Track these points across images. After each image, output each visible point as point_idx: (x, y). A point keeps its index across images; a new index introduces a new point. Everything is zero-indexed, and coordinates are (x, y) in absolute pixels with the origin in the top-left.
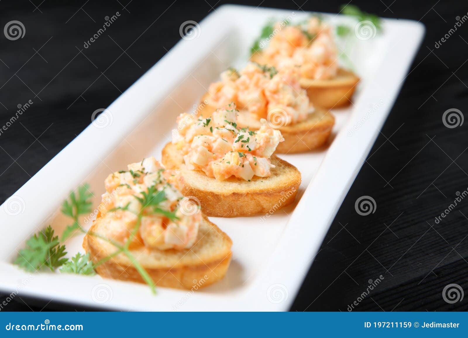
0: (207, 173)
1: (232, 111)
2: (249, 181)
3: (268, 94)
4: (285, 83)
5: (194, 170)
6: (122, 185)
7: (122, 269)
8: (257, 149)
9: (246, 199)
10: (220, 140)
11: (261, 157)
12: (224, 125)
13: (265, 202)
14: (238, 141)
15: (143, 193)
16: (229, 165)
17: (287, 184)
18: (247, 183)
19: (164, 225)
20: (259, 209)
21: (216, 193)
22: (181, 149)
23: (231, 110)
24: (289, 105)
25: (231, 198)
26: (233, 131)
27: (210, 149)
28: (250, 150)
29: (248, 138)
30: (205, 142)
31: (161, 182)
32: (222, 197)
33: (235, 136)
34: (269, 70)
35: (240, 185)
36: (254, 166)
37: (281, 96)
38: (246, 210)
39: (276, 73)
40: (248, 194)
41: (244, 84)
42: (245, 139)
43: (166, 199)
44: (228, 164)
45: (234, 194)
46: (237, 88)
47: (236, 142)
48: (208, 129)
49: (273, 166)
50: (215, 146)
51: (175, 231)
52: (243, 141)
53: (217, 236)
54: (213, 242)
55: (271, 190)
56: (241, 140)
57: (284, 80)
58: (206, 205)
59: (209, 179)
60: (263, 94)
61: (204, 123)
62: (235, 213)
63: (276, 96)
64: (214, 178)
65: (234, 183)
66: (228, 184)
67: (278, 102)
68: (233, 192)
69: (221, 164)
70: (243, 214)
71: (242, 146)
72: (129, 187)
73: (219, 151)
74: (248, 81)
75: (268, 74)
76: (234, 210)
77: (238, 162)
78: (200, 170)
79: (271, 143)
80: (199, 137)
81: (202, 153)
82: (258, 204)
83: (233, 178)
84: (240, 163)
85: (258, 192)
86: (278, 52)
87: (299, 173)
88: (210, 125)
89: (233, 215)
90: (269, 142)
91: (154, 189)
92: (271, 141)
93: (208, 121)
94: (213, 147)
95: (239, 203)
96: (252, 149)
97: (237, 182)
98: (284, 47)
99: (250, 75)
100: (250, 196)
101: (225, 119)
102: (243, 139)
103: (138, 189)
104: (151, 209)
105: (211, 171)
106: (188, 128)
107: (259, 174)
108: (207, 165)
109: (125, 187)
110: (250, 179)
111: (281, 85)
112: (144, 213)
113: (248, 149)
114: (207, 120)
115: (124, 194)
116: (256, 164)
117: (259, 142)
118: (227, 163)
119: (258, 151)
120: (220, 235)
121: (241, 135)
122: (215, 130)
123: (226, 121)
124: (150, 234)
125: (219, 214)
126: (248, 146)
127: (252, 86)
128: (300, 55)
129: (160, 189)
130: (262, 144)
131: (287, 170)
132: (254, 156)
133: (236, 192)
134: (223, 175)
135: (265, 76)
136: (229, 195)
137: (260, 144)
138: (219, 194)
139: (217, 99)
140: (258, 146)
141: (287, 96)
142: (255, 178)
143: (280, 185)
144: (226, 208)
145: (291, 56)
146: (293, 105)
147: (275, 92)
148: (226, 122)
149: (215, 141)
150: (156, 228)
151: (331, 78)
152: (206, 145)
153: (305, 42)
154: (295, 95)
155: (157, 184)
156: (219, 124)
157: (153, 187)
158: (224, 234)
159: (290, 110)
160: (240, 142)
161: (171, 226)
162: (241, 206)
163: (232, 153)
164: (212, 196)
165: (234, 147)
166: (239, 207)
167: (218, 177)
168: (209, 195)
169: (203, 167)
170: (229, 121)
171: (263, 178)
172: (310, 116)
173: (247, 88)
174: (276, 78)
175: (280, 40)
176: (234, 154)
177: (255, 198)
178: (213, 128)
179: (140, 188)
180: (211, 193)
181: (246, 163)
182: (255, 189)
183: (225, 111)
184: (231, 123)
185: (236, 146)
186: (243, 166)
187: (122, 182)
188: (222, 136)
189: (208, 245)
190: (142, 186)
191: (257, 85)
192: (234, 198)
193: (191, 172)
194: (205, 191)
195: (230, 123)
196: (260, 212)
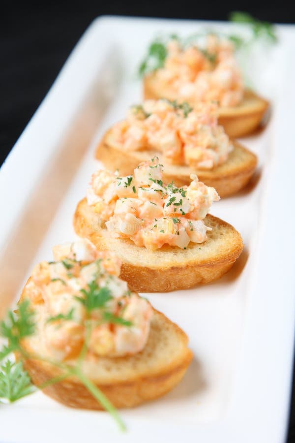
0: (136, 243)
1: (156, 167)
2: (185, 248)
3: (183, 135)
4: (204, 123)
5: (119, 238)
6: (54, 280)
7: (69, 386)
8: (191, 212)
9: (186, 272)
10: (148, 204)
11: (196, 219)
12: (149, 184)
13: (206, 274)
14: (170, 204)
15: (83, 291)
16: (163, 235)
17: (230, 250)
18: (182, 251)
19: (112, 328)
20: (199, 280)
21: (152, 269)
22: (100, 213)
23: (155, 165)
24: (209, 147)
25: (169, 273)
26: (161, 191)
27: (137, 215)
28: (184, 213)
29: (181, 200)
30: (132, 208)
31: (102, 276)
32: (158, 272)
33: (164, 197)
34: (181, 107)
35: (176, 254)
36: (190, 231)
37: (199, 138)
38: (185, 283)
39: (191, 110)
40: (187, 266)
41: (154, 124)
42: (177, 201)
43: (111, 298)
44: (162, 233)
45: (173, 268)
46: (146, 129)
47: (167, 206)
48: (130, 189)
49: (210, 229)
50: (143, 210)
51: (127, 337)
52: (175, 204)
53: (167, 329)
54: (166, 339)
55: (214, 261)
56: (173, 203)
57: (202, 119)
58: (139, 281)
59: (139, 248)
60: (178, 135)
61: (125, 183)
62: (173, 287)
63: (193, 138)
64: (144, 247)
65: (168, 253)
66: (162, 254)
67: (196, 145)
68: (171, 266)
69: (152, 232)
70: (181, 287)
71: (175, 210)
72: (64, 283)
73: (148, 216)
74: (158, 121)
75: (181, 112)
76: (172, 284)
77: (173, 230)
78: (126, 239)
79: (206, 203)
80: (123, 202)
81: (130, 222)
82: (198, 275)
83: (166, 246)
84: (175, 230)
85: (199, 263)
86: (177, 77)
87: (238, 233)
88: (132, 185)
89: (170, 289)
90: (204, 202)
91: (94, 285)
92: (206, 200)
93: (130, 180)
94: (140, 212)
95: (178, 277)
96: (186, 212)
97: (171, 250)
98: (184, 71)
99: (162, 115)
100: (190, 268)
101: (150, 177)
102: (175, 202)
103: (77, 285)
104: (97, 312)
105: (141, 240)
106: (105, 187)
107: (195, 239)
108: (136, 234)
109: (59, 284)
110: (186, 246)
111: (199, 126)
112: (88, 316)
113: (182, 213)
114: (128, 178)
115: (59, 292)
116: (192, 230)
117: (192, 203)
118: (161, 231)
119: (192, 215)
120: (171, 326)
121: (172, 197)
122: (140, 192)
123: (151, 179)
124: (98, 341)
125: (154, 290)
126: (181, 210)
127: (164, 126)
128: (203, 80)
129: (102, 284)
130: (196, 205)
131: (224, 230)
132: (189, 221)
133: (175, 266)
134: (155, 245)
135: (178, 115)
136: (167, 270)
137: (194, 205)
138: (156, 269)
139: (123, 141)
140: (192, 208)
141: (206, 138)
142: (192, 245)
143: (222, 253)
144: (162, 283)
145: (193, 80)
146: (213, 147)
147: (193, 133)
148: (151, 181)
149: (142, 205)
150: (104, 333)
151: (238, 105)
152: (133, 210)
153: (207, 65)
154: (214, 135)
155: (97, 279)
156: (142, 183)
157: (94, 282)
158: (175, 326)
159: (210, 152)
160: (172, 205)
161: (121, 331)
162: (180, 280)
163: (166, 220)
164: (147, 272)
165: (165, 211)
166: (177, 281)
167: (150, 247)
168: (144, 271)
169: (130, 236)
170: (154, 179)
171: (200, 244)
172: (231, 156)
173: (158, 129)
174: (192, 118)
175: (177, 63)
176: (167, 221)
177: (196, 270)
178: (136, 188)
179: (77, 283)
180: (145, 269)
181: (182, 229)
182: (195, 259)
183: (149, 168)
184: (157, 181)
185: (168, 210)
186: (178, 234)
187: (54, 276)
188: (150, 198)
189: (161, 345)
190: (79, 280)
191: (170, 126)
192: (172, 273)
193: (116, 240)
194: (139, 266)
195: (155, 182)
196: (200, 283)
